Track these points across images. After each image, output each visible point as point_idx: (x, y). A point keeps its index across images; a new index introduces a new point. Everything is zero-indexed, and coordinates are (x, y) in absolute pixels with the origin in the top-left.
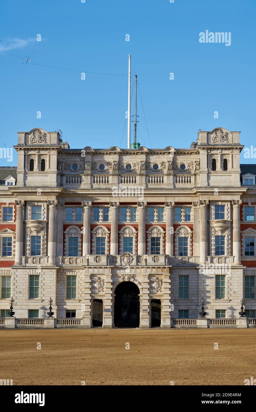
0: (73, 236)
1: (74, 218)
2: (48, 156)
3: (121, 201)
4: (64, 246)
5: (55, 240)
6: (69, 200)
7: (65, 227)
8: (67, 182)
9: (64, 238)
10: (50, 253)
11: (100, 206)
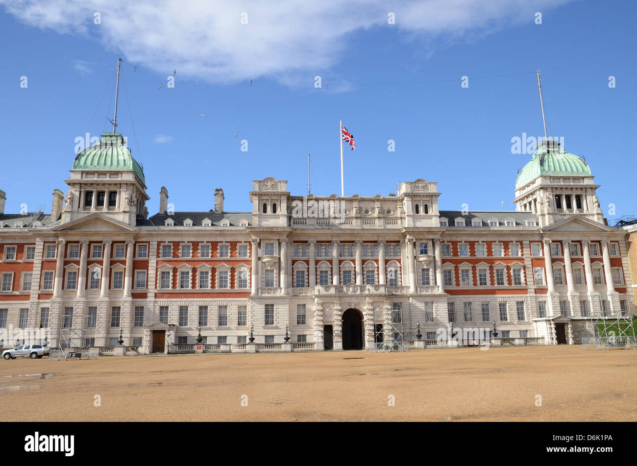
0: (300, 270)
1: (301, 254)
2: (279, 201)
3: (341, 240)
4: (293, 279)
5: (286, 273)
6: (296, 239)
7: (294, 262)
8: (294, 223)
9: (293, 271)
10: (282, 285)
11: (323, 244)
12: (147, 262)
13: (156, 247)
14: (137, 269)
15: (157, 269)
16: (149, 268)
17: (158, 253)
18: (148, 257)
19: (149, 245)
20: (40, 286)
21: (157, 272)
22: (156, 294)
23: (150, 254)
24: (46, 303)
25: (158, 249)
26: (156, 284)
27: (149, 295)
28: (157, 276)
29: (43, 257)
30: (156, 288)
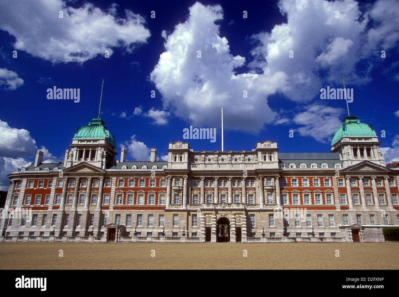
0: (196, 194)
1: (196, 185)
2: (184, 154)
3: (219, 177)
6: (193, 176)
7: (192, 190)
8: (192, 167)
9: (191, 195)
10: (184, 203)
11: (209, 179)
12: (110, 189)
13: (115, 180)
14: (104, 193)
15: (115, 193)
16: (111, 193)
17: (116, 184)
18: (111, 186)
19: (112, 180)
20: (54, 202)
21: (115, 195)
22: (114, 207)
23: (112, 184)
24: (55, 212)
25: (116, 182)
26: (115, 201)
27: (110, 207)
28: (115, 197)
29: (56, 186)
30: (114, 203)
